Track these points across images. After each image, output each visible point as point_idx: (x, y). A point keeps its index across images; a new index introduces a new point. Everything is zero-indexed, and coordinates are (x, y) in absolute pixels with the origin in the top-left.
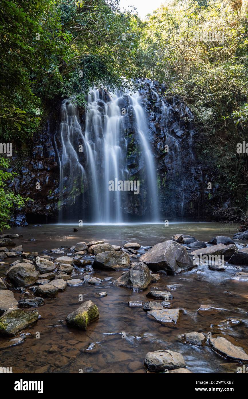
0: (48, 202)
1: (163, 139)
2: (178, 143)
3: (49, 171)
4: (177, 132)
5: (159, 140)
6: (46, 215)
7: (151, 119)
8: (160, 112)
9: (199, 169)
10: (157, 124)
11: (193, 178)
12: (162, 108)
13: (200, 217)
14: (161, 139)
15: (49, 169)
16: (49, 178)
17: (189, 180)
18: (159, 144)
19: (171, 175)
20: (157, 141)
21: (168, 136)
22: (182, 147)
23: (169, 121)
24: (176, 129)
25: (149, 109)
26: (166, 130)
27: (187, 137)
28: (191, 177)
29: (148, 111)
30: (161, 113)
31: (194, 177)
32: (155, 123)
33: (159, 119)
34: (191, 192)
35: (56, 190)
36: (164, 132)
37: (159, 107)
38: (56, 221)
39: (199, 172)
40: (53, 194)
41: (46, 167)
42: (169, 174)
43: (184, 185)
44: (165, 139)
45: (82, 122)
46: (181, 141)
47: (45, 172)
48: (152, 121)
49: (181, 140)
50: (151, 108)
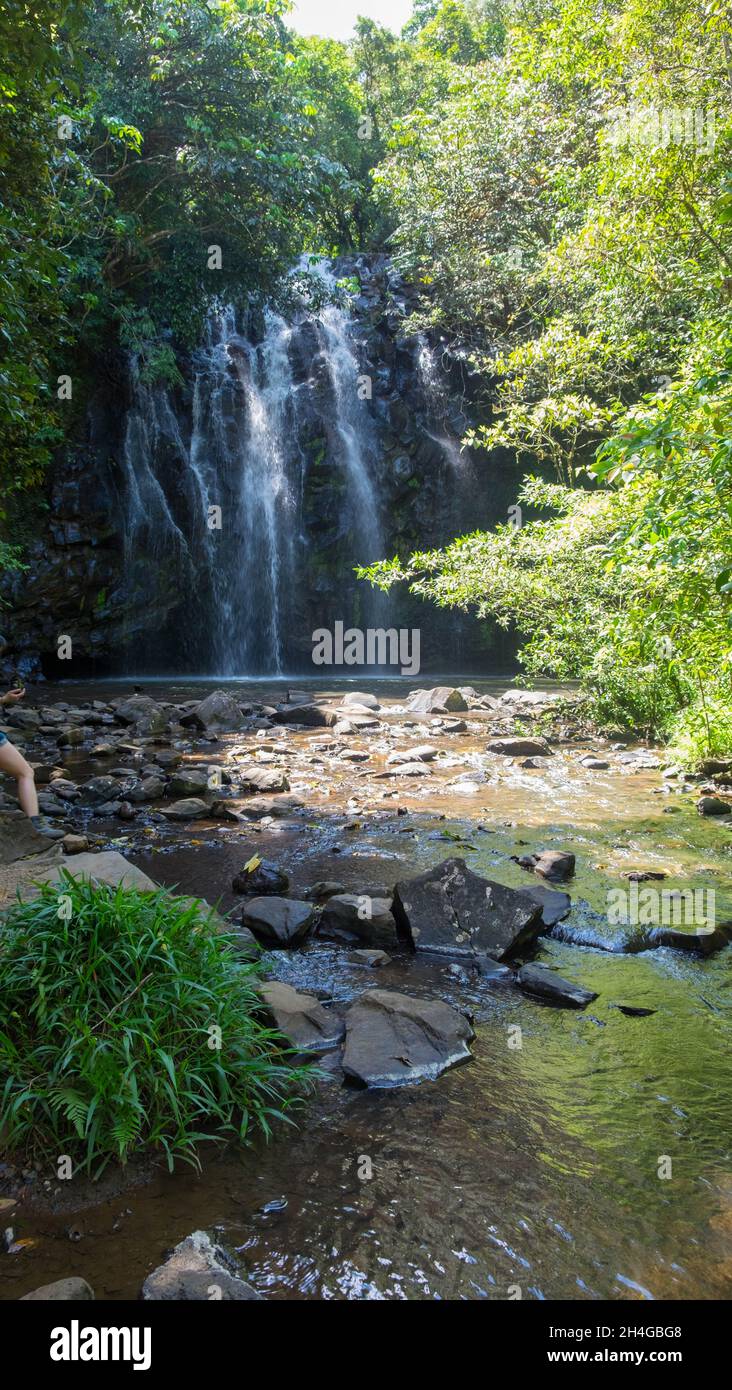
0: (96, 624)
1: (412, 446)
3: (95, 548)
4: (457, 423)
5: (399, 450)
6: (93, 656)
10: (396, 404)
14: (407, 447)
15: (94, 543)
16: (97, 564)
18: (398, 462)
20: (393, 456)
24: (457, 415)
25: (374, 360)
26: (424, 419)
29: (372, 365)
32: (389, 402)
33: (405, 387)
35: (115, 594)
36: (413, 427)
37: (409, 349)
38: (119, 673)
40: (108, 604)
41: (88, 537)
44: (417, 447)
45: (182, 408)
47: (86, 551)
48: (380, 395)
50: (383, 356)
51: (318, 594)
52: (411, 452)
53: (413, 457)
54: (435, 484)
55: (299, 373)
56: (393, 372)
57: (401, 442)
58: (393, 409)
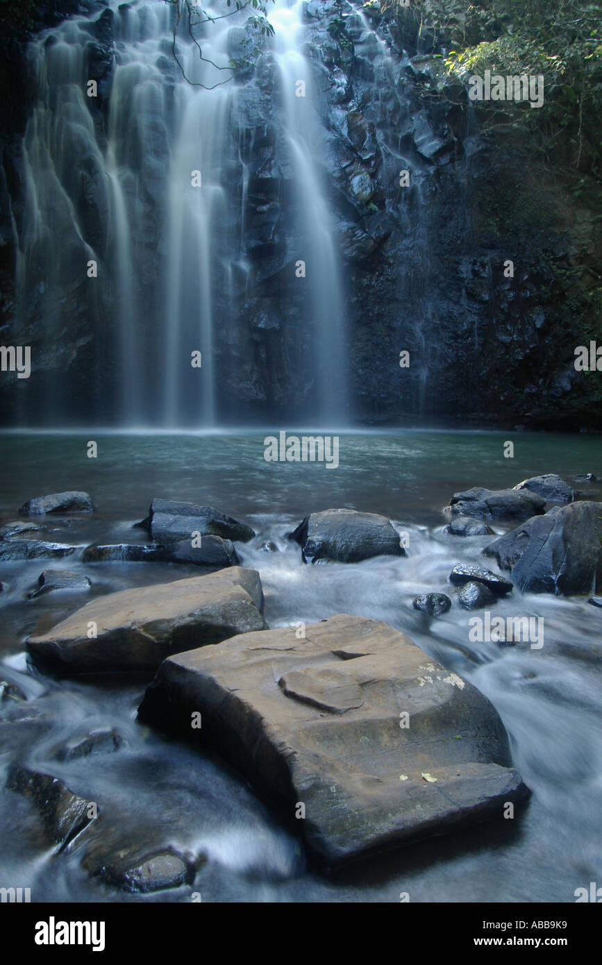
1: (373, 163)
2: (422, 180)
4: (423, 142)
5: (358, 167)
7: (335, 99)
8: (368, 76)
9: (483, 265)
10: (354, 115)
11: (464, 291)
12: (378, 63)
13: (482, 415)
14: (366, 163)
17: (450, 299)
18: (357, 180)
19: (394, 281)
20: (351, 173)
21: (388, 155)
22: (434, 194)
23: (397, 107)
24: (421, 134)
25: (329, 65)
26: (386, 135)
27: (452, 161)
28: (459, 290)
29: (327, 70)
30: (372, 80)
31: (466, 288)
32: (346, 112)
33: (366, 99)
34: (456, 337)
36: (374, 140)
37: (366, 58)
39: (484, 275)
42: (388, 280)
43: (433, 315)
44: (379, 164)
46: (432, 172)
48: (336, 104)
49: (432, 170)
50: (339, 63)
51: (260, 331)
52: (371, 170)
53: (373, 176)
54: (397, 209)
55: (241, 72)
56: (349, 82)
57: (360, 158)
58: (351, 120)
